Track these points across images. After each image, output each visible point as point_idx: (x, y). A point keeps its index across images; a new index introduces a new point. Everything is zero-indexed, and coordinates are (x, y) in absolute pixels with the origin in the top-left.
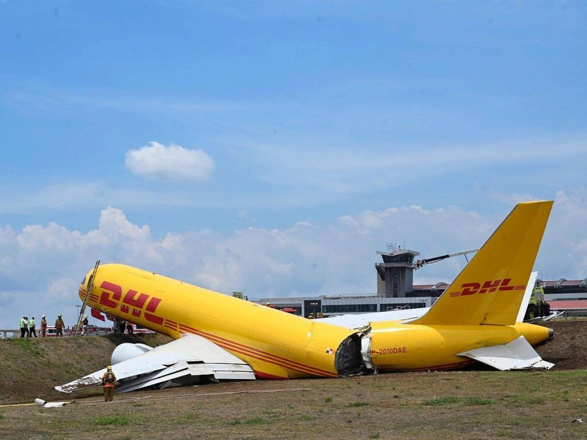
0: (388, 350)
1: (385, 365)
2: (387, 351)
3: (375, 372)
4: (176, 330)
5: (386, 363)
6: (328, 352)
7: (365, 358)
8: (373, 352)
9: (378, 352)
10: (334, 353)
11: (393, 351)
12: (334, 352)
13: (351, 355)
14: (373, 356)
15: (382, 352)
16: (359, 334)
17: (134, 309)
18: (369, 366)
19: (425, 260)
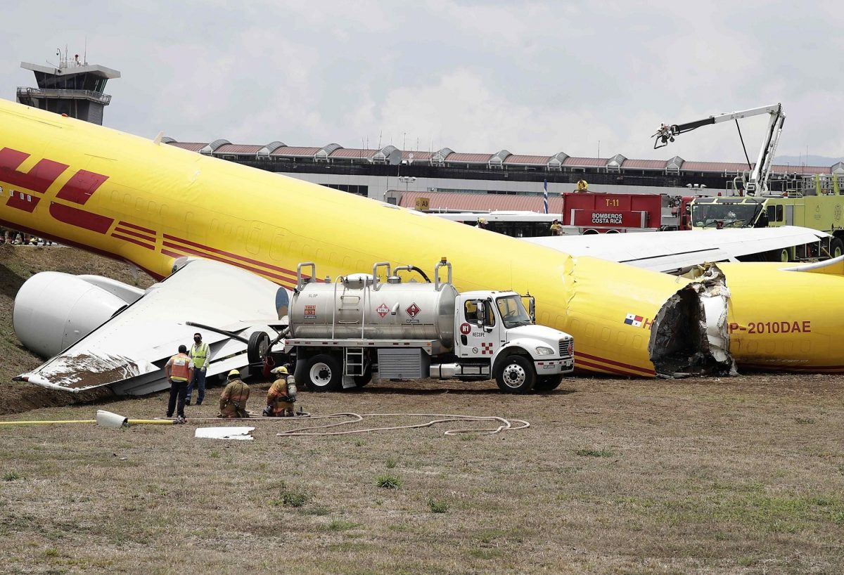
0: (768, 324)
1: (759, 357)
2: (766, 328)
3: (734, 371)
4: (153, 248)
5: (762, 351)
6: (628, 322)
7: (712, 340)
8: (733, 327)
9: (744, 329)
10: (648, 326)
11: (779, 327)
12: (646, 323)
13: (670, 331)
14: (732, 337)
15: (756, 329)
16: (696, 287)
17: (15, 192)
18: (720, 357)
19: (677, 126)
